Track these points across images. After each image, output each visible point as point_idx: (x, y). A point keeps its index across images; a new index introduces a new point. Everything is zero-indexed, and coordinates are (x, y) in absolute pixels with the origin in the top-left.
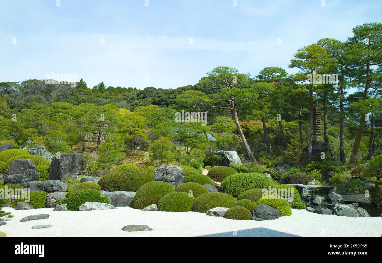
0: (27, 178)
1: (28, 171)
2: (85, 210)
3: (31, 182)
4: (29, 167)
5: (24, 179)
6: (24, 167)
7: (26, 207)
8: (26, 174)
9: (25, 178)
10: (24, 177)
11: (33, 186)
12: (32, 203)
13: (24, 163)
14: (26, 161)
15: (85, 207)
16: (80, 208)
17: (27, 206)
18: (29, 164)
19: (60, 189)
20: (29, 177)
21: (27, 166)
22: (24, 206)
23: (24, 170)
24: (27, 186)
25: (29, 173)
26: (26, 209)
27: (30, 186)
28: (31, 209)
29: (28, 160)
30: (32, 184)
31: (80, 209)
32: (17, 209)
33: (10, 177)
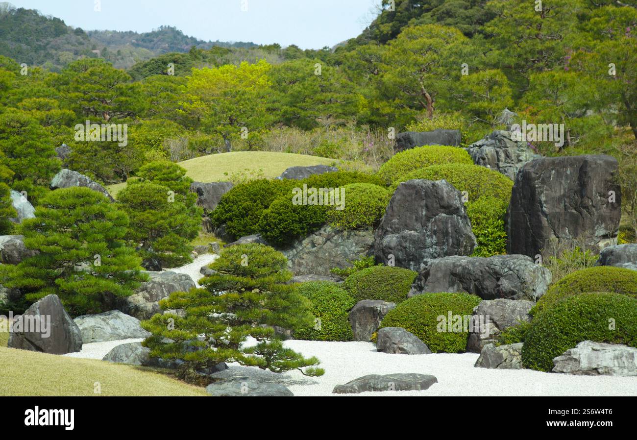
0: (436, 244)
1: (440, 220)
2: (573, 373)
3: (437, 261)
4: (442, 207)
5: (427, 250)
6: (427, 206)
7: (405, 344)
8: (435, 232)
9: (432, 247)
10: (429, 240)
11: (440, 275)
12: (426, 332)
13: (426, 192)
14: (433, 185)
15: (576, 360)
16: (557, 361)
17: (408, 341)
18: (442, 198)
19: (521, 290)
20: (444, 243)
21: (435, 205)
22: (397, 342)
23: (428, 218)
24: (423, 272)
25: (441, 227)
26: (404, 351)
27: (431, 272)
28: (421, 352)
29: (437, 182)
30: (438, 268)
31: (558, 367)
32: (379, 351)
33: (390, 242)
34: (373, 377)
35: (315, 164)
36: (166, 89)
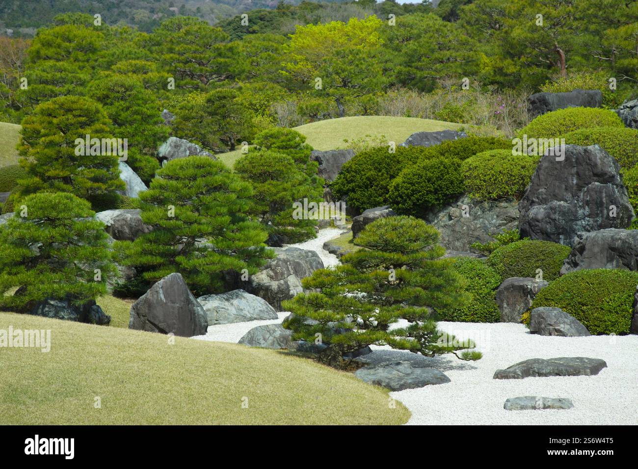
0: (589, 216)
1: (593, 189)
3: (593, 234)
4: (595, 175)
5: (579, 223)
6: (578, 174)
7: (562, 325)
8: (587, 203)
9: (584, 219)
10: (580, 212)
11: (596, 250)
12: (584, 312)
13: (577, 159)
14: (586, 151)
17: (564, 322)
18: (596, 165)
20: (597, 215)
21: (587, 173)
22: (552, 323)
23: (579, 188)
24: (578, 246)
25: (595, 197)
26: (560, 333)
27: (587, 247)
28: (580, 334)
29: (590, 147)
30: (594, 242)
32: (532, 333)
33: (536, 214)
34: (536, 361)
35: (440, 129)
36: (267, 49)
